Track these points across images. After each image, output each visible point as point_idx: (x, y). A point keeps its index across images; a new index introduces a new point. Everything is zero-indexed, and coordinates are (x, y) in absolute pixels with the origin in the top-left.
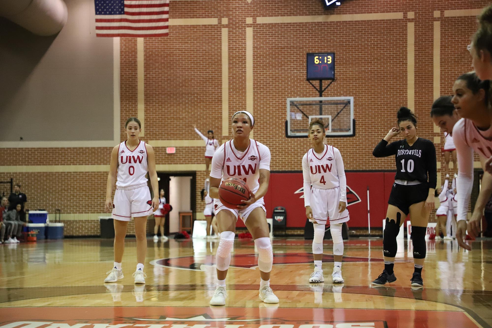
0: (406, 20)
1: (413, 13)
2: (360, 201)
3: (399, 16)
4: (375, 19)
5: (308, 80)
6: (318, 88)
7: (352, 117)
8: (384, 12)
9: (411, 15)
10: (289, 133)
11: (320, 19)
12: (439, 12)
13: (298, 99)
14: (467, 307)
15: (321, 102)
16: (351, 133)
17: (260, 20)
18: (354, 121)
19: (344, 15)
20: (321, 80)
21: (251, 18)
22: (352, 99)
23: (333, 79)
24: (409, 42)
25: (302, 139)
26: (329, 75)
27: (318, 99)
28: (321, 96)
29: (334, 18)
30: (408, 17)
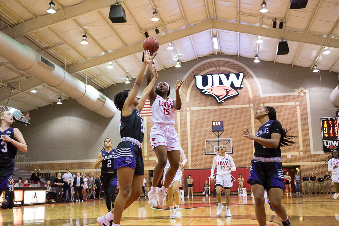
0: (250, 107)
1: (253, 105)
2: (235, 180)
3: (247, 106)
4: (238, 107)
5: (213, 131)
6: (217, 134)
7: (231, 146)
8: (241, 104)
9: (252, 105)
10: (206, 154)
11: (216, 107)
12: (263, 104)
13: (209, 139)
14: (278, 222)
15: (218, 140)
16: (231, 152)
17: (193, 109)
18: (232, 148)
19: (226, 106)
20: (218, 132)
21: (189, 108)
22: (231, 139)
23: (223, 131)
24: (251, 116)
25: (211, 155)
26: (221, 130)
27: (217, 139)
28: (218, 138)
29: (221, 107)
30: (251, 107)
